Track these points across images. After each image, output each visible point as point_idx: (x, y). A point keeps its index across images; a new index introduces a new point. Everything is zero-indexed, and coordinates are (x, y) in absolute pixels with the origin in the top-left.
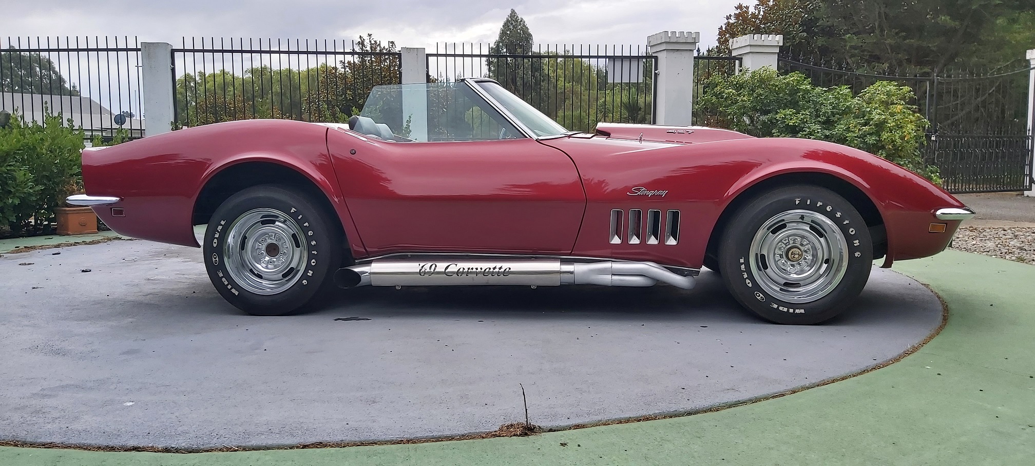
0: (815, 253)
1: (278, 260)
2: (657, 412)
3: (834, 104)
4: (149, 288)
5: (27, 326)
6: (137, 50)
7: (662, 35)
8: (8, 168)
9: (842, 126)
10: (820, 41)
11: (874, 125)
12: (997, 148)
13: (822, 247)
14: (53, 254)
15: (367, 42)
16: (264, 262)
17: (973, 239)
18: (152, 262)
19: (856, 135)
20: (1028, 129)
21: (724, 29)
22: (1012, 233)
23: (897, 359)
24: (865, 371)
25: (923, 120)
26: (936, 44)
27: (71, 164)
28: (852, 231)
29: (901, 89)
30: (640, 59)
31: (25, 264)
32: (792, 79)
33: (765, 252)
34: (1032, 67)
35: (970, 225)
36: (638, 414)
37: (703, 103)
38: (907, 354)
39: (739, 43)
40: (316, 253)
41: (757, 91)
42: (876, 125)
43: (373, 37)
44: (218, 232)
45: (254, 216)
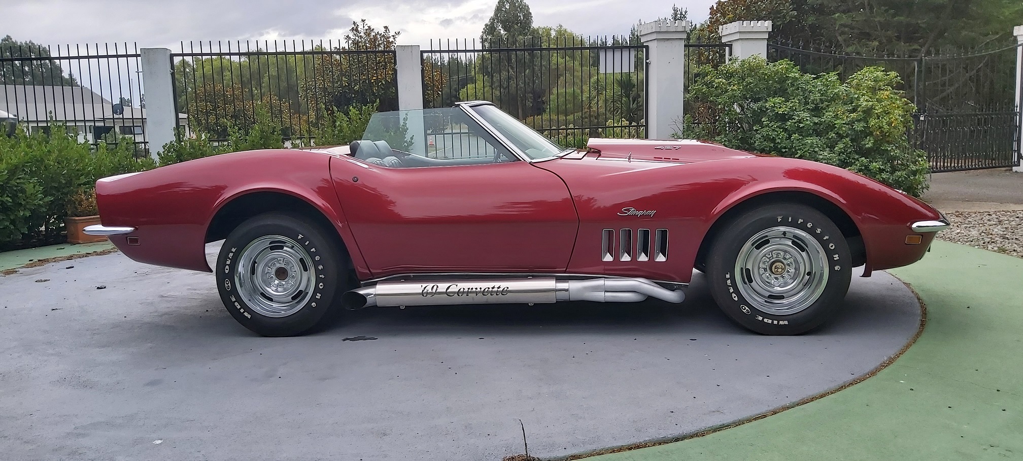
0: (797, 267)
1: (287, 283)
2: (647, 439)
3: (822, 91)
4: (164, 307)
5: (52, 355)
6: (136, 56)
7: (652, 24)
8: (18, 181)
9: (831, 113)
10: (811, 19)
11: (862, 112)
12: (985, 125)
13: (804, 261)
14: (67, 268)
15: (360, 28)
16: (274, 286)
17: (958, 226)
18: (164, 274)
19: (844, 122)
20: (1016, 105)
21: (715, 9)
22: (997, 219)
23: (873, 373)
24: (842, 387)
25: (910, 105)
26: (925, 20)
27: (78, 174)
28: (832, 246)
29: (888, 75)
30: (631, 49)
31: (41, 281)
32: (780, 67)
33: (749, 266)
34: (1019, 43)
35: (956, 210)
36: (630, 442)
37: (694, 92)
38: (884, 366)
39: (728, 31)
40: (323, 277)
41: (746, 80)
42: (864, 112)
43: (366, 22)
44: (229, 259)
45: (263, 242)
